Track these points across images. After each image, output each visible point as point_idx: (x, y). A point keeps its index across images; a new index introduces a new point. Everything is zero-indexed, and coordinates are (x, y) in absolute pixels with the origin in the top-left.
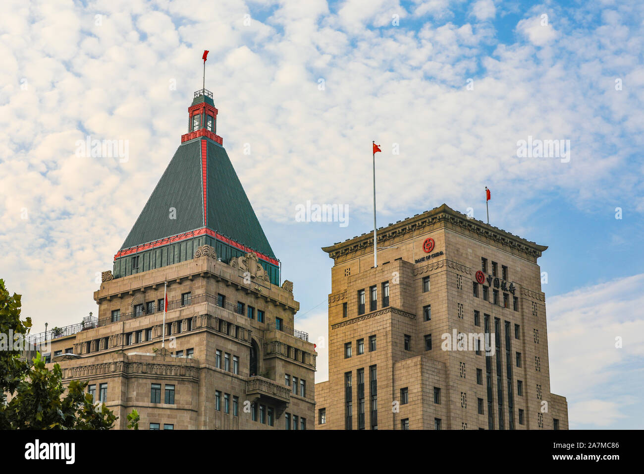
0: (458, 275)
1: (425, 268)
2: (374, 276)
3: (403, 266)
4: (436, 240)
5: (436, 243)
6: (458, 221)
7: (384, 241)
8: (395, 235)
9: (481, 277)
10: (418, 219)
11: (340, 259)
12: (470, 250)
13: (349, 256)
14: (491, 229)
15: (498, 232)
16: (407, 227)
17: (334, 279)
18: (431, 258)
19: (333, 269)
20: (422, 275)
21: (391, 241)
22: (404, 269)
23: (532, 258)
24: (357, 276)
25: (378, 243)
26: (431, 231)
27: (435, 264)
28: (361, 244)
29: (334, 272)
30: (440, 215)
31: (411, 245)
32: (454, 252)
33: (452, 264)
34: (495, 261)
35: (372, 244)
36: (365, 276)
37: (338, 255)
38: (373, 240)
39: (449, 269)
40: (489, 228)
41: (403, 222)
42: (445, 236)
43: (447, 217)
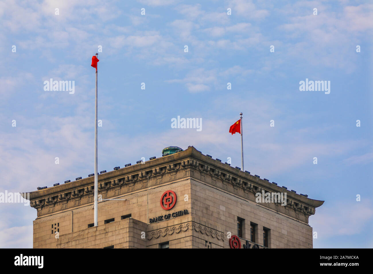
0: (206, 242)
1: (163, 230)
2: (93, 238)
3: (133, 227)
4: (179, 194)
5: (178, 198)
6: (209, 169)
7: (107, 190)
8: (122, 183)
9: (236, 243)
10: (155, 164)
11: (45, 210)
12: (222, 208)
13: (58, 207)
14: (251, 178)
15: (260, 182)
16: (140, 173)
17: (37, 237)
18: (171, 218)
19: (35, 223)
20: (159, 239)
21: (117, 191)
22: (135, 231)
23: (302, 217)
24: (70, 236)
25: (99, 192)
26: (172, 181)
27: (177, 227)
28: (74, 192)
29: (37, 227)
30: (186, 161)
31: (145, 198)
32: (202, 211)
33: (200, 227)
34: (255, 221)
35: (91, 193)
36: (82, 237)
37: (43, 204)
38: (93, 188)
39: (196, 234)
40: (249, 178)
41: (134, 167)
42: (191, 189)
43: (194, 163)
